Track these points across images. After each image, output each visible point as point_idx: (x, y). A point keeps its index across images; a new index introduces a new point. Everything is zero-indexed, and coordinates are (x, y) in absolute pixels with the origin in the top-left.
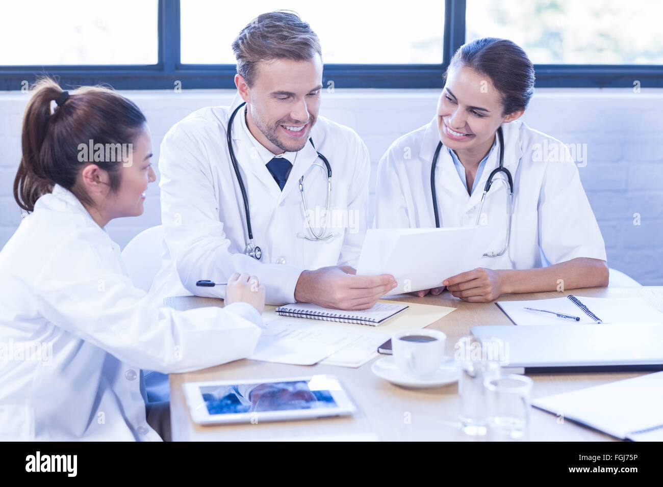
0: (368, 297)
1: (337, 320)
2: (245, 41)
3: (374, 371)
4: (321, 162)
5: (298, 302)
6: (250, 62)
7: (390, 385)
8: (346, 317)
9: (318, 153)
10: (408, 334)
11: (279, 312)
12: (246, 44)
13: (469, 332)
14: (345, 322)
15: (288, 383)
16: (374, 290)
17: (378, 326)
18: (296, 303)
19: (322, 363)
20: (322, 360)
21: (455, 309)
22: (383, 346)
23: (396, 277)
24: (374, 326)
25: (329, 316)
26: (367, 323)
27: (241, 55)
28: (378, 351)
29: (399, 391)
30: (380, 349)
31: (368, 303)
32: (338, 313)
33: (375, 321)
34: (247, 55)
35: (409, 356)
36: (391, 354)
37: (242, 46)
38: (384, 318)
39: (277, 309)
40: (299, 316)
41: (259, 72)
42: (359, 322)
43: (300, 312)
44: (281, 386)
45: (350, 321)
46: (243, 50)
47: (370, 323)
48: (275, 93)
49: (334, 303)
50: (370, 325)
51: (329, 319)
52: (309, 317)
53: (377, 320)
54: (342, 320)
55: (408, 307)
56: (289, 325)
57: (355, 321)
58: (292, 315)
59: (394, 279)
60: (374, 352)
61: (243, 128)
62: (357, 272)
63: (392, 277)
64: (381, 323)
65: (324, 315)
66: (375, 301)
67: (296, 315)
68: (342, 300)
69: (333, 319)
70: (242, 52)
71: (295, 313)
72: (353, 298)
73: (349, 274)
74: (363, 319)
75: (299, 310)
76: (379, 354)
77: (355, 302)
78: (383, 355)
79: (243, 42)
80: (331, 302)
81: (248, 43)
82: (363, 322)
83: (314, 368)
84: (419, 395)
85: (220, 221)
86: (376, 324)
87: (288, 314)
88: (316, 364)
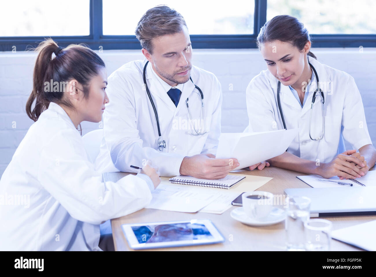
0: (222, 171)
1: (206, 185)
2: (142, 29)
3: (232, 216)
4: (197, 91)
5: (182, 175)
6: (148, 41)
7: (242, 225)
8: (211, 184)
9: (195, 86)
10: (251, 195)
11: (171, 181)
12: (142, 31)
13: (283, 192)
14: (210, 187)
15: (182, 224)
16: (226, 167)
17: (230, 189)
18: (180, 176)
19: (201, 211)
20: (200, 210)
21: (273, 178)
22: (235, 201)
23: (239, 160)
24: (227, 189)
25: (200, 183)
26: (223, 187)
27: (141, 37)
28: (232, 204)
29: (247, 228)
30: (233, 203)
31: (223, 175)
32: (206, 181)
33: (228, 186)
34: (144, 37)
35: (253, 208)
36: (242, 206)
37: (140, 33)
38: (233, 184)
39: (170, 179)
40: (183, 183)
41: (154, 45)
42: (218, 187)
43: (183, 181)
44: (179, 226)
45: (213, 186)
46: (142, 34)
47: (225, 187)
48: (165, 54)
49: (203, 175)
50: (225, 189)
51: (201, 185)
52: (189, 184)
53: (229, 186)
54: (208, 186)
55: (245, 177)
56: (178, 189)
57: (216, 186)
58: (179, 183)
59: (238, 161)
60: (230, 205)
61: (153, 72)
62: (216, 157)
63: (237, 159)
64: (231, 187)
65: (198, 183)
66: (227, 173)
67: (181, 183)
68: (208, 173)
69: (203, 185)
70: (141, 35)
71: (181, 182)
72: (214, 172)
73: (211, 158)
74: (221, 185)
75: (183, 180)
76: (232, 206)
77: (215, 174)
78: (235, 207)
79: (140, 30)
80: (201, 175)
81: (143, 30)
82: (221, 187)
83: (196, 215)
84: (260, 230)
85: (138, 129)
86: (228, 188)
87: (176, 182)
88: (197, 212)
